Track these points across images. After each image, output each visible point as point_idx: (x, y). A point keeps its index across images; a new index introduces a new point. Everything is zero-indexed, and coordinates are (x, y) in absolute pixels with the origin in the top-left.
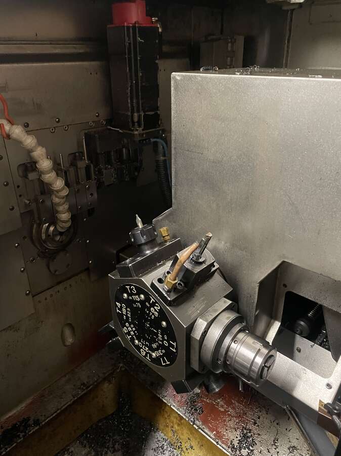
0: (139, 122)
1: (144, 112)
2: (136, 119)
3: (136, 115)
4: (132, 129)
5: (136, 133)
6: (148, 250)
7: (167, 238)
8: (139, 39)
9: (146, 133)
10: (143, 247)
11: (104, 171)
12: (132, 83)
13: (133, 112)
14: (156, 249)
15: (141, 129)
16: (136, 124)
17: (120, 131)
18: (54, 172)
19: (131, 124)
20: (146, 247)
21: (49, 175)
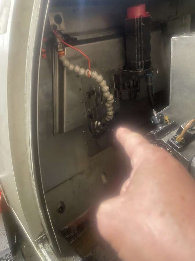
0: (141, 66)
1: (144, 61)
2: (140, 65)
3: (140, 62)
4: (138, 70)
5: (140, 71)
6: (160, 126)
7: (168, 121)
8: (142, 24)
9: (145, 71)
10: (158, 125)
11: (123, 93)
12: (138, 46)
13: (138, 61)
14: (164, 127)
15: (142, 69)
16: (140, 67)
17: (131, 72)
18: (109, 92)
19: (137, 67)
20: (159, 125)
21: (107, 93)
